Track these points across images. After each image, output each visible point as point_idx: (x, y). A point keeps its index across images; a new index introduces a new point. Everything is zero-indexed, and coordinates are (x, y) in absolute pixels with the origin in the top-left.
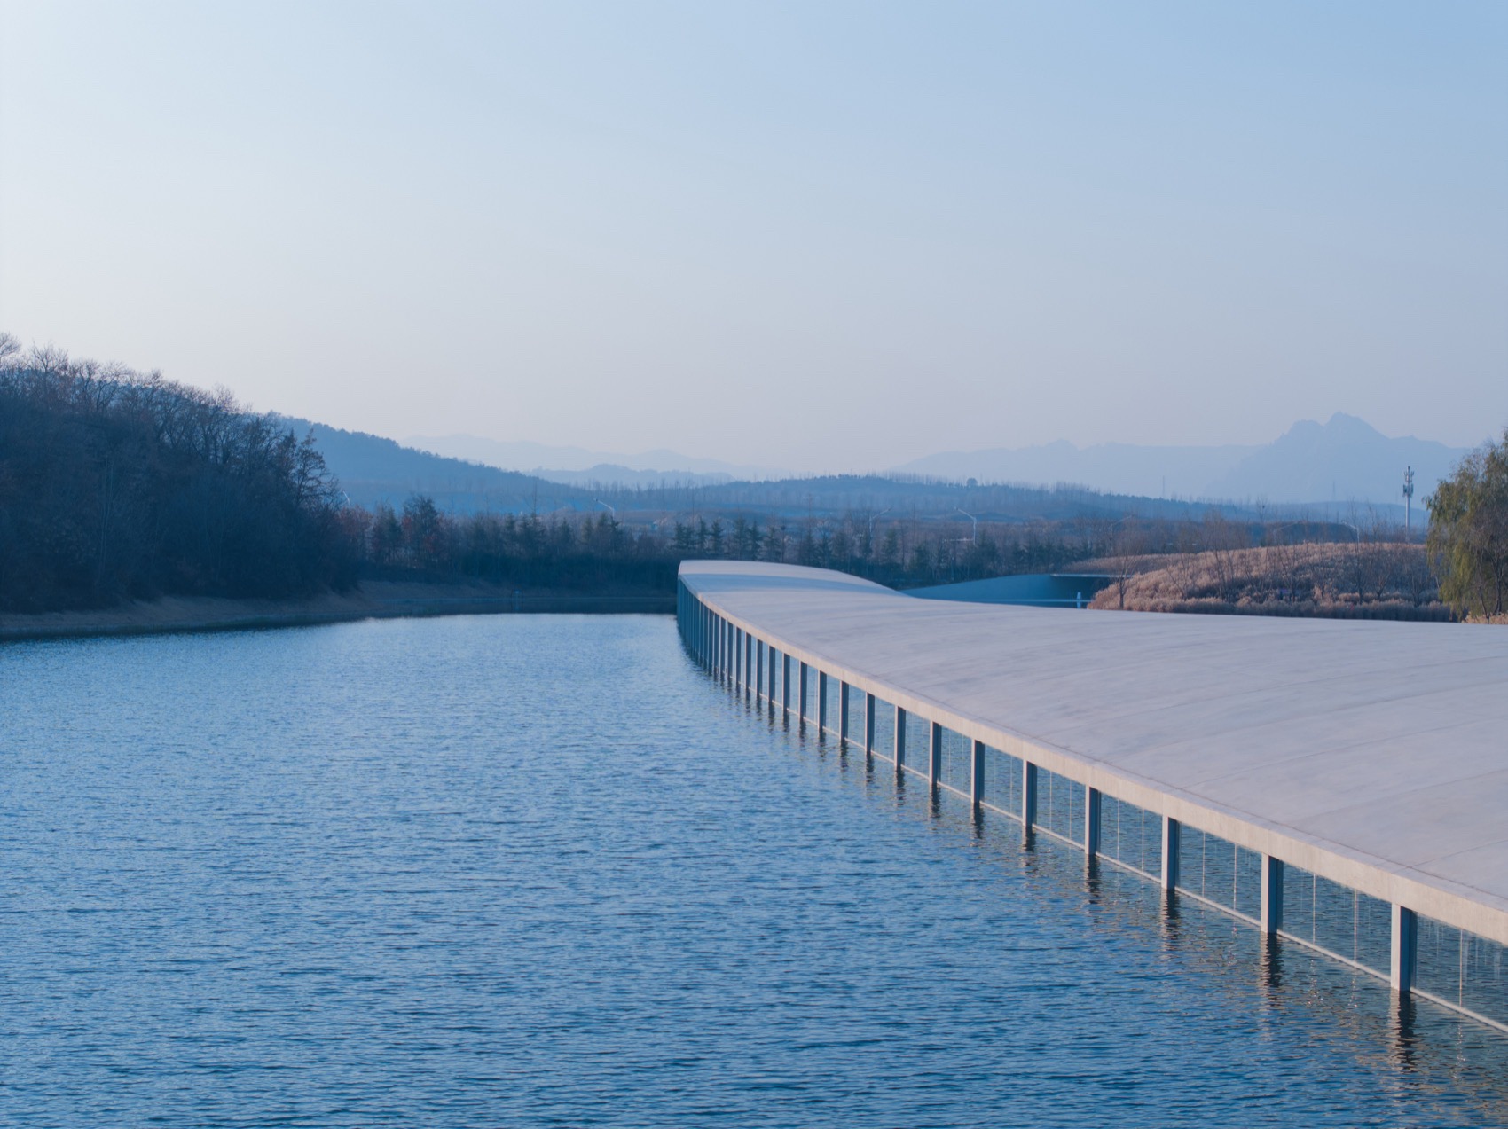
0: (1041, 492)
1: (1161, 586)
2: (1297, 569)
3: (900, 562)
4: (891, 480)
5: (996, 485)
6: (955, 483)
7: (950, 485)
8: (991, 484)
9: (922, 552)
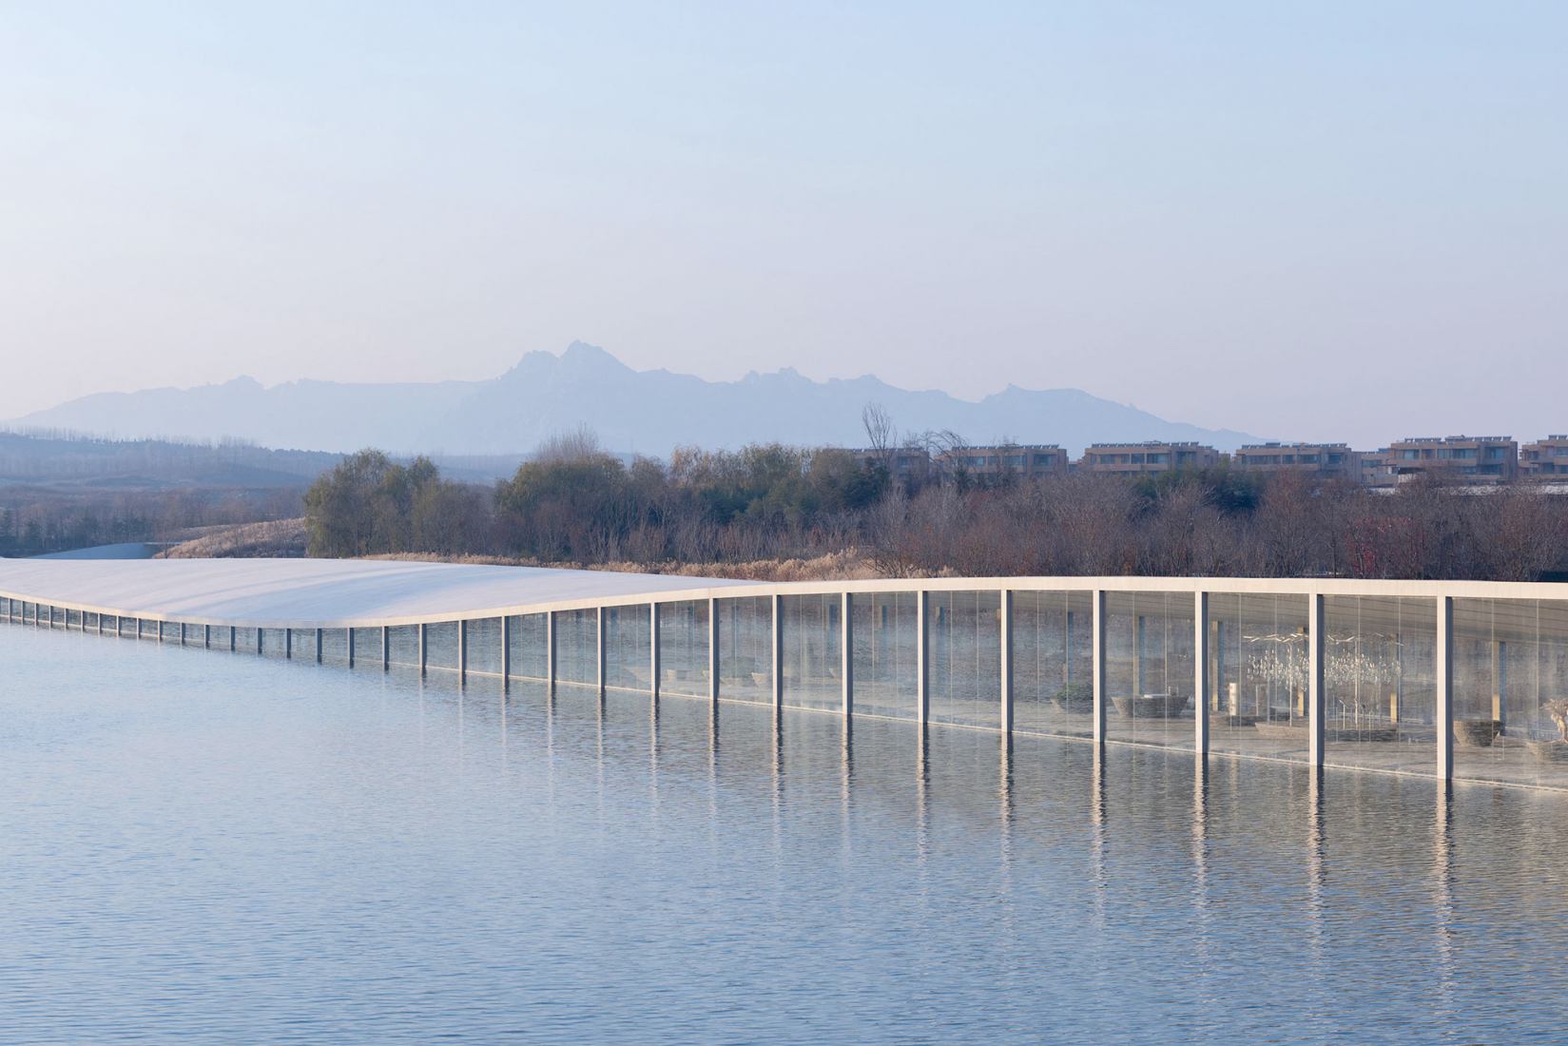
0: (205, 449)
1: (197, 550)
2: (297, 536)
3: (14, 535)
4: (28, 436)
5: (151, 440)
6: (103, 438)
7: (97, 441)
8: (144, 440)
9: (33, 526)
